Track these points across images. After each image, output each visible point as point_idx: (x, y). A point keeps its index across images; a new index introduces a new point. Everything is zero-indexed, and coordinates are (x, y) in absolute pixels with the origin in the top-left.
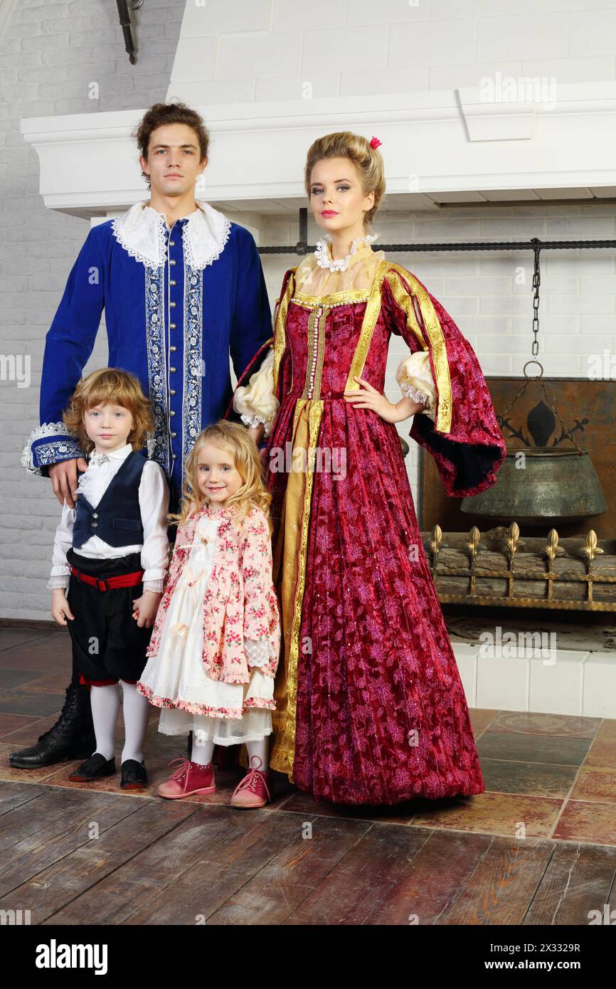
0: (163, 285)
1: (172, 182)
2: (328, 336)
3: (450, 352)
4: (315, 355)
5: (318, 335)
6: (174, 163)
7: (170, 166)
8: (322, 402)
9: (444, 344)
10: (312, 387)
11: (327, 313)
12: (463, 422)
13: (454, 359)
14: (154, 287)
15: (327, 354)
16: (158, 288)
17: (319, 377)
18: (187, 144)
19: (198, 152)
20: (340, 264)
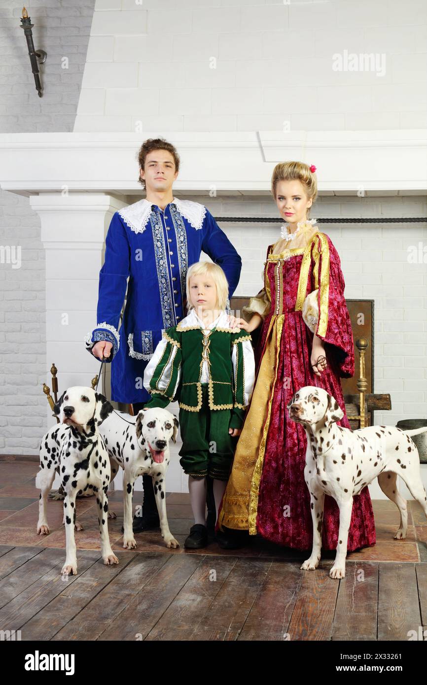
0: (164, 243)
1: (159, 182)
2: (284, 277)
3: (331, 293)
4: (279, 289)
5: (279, 277)
6: (160, 171)
7: (158, 173)
8: (284, 315)
9: (328, 286)
10: (278, 308)
11: (283, 264)
12: (333, 333)
13: (333, 297)
14: (159, 244)
15: (285, 288)
16: (162, 244)
17: (281, 301)
18: (168, 161)
19: (174, 166)
20: (291, 237)
